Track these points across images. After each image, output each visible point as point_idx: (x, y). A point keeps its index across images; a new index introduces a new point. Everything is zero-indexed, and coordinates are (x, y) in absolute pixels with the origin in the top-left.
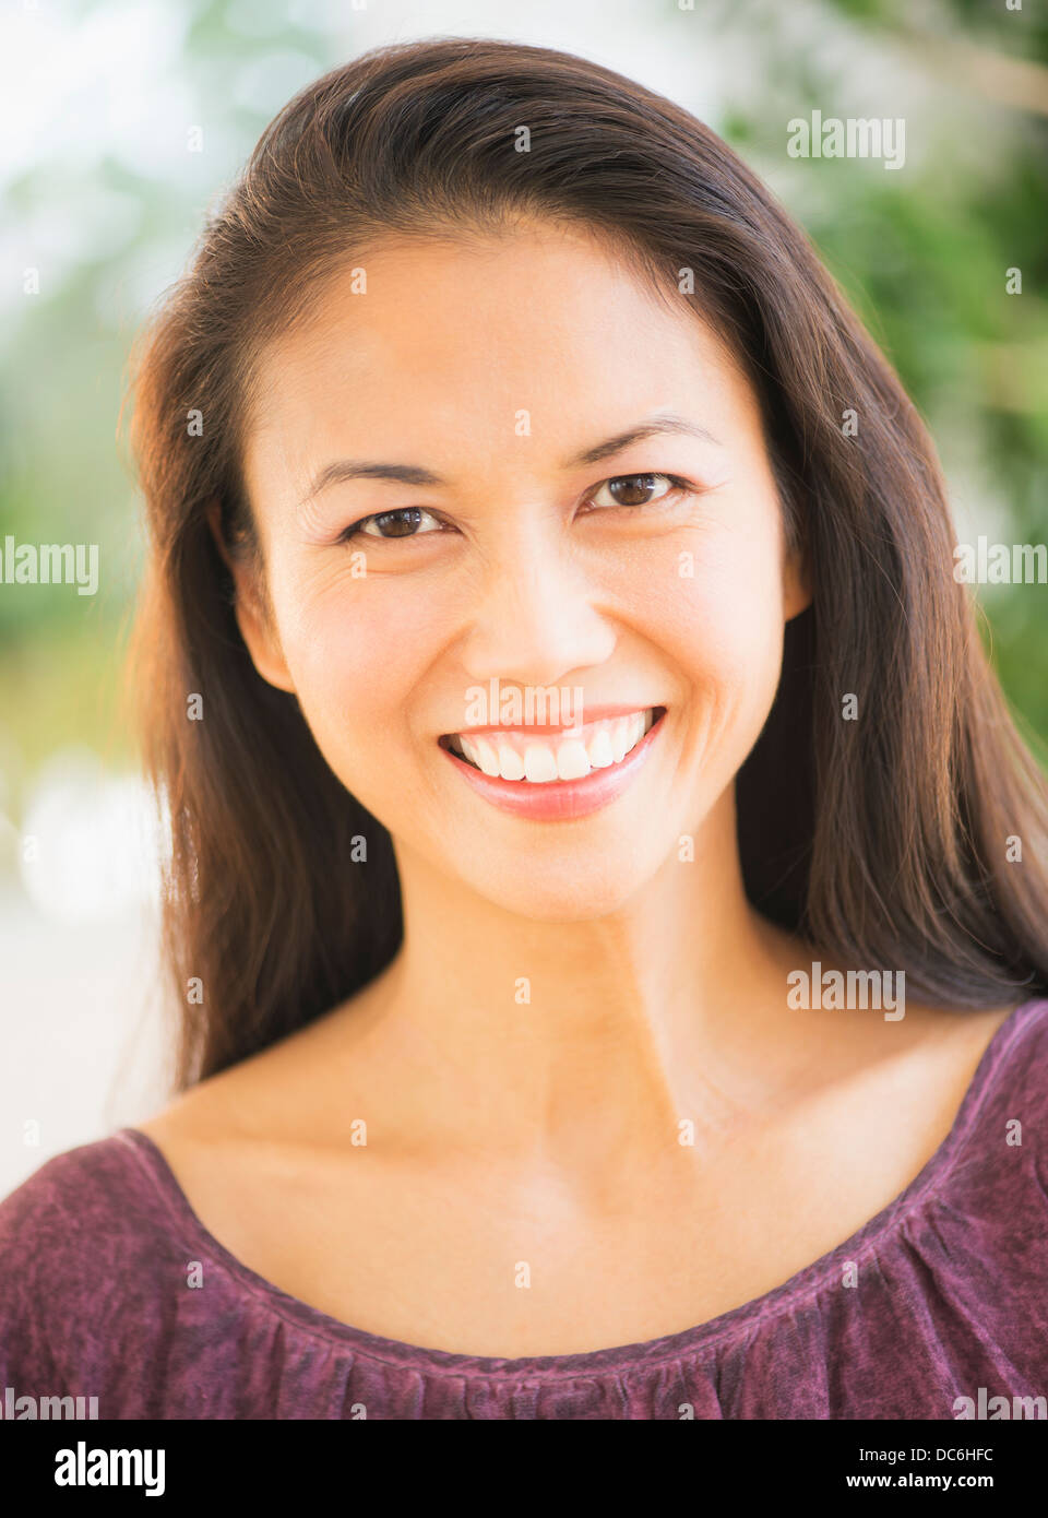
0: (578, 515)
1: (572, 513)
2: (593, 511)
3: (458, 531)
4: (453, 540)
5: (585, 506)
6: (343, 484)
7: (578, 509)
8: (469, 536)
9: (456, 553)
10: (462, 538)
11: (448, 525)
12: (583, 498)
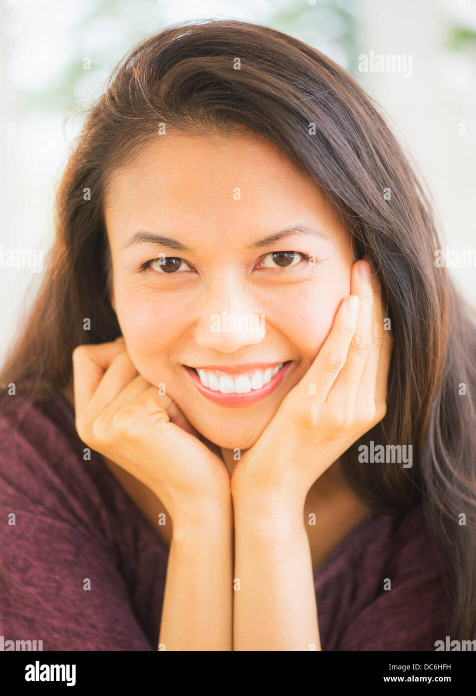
0: (255, 269)
1: (251, 268)
2: (262, 269)
3: (197, 272)
4: (194, 276)
5: (258, 266)
6: (142, 243)
7: (255, 267)
8: (201, 275)
9: (196, 283)
10: (198, 276)
11: (193, 269)
12: (258, 261)
